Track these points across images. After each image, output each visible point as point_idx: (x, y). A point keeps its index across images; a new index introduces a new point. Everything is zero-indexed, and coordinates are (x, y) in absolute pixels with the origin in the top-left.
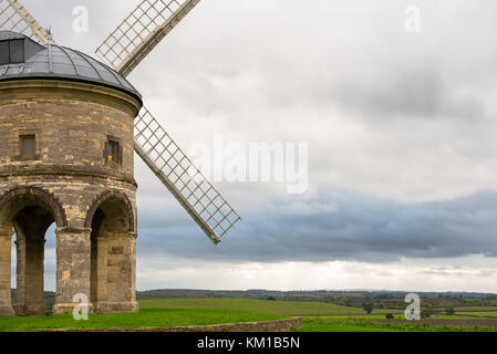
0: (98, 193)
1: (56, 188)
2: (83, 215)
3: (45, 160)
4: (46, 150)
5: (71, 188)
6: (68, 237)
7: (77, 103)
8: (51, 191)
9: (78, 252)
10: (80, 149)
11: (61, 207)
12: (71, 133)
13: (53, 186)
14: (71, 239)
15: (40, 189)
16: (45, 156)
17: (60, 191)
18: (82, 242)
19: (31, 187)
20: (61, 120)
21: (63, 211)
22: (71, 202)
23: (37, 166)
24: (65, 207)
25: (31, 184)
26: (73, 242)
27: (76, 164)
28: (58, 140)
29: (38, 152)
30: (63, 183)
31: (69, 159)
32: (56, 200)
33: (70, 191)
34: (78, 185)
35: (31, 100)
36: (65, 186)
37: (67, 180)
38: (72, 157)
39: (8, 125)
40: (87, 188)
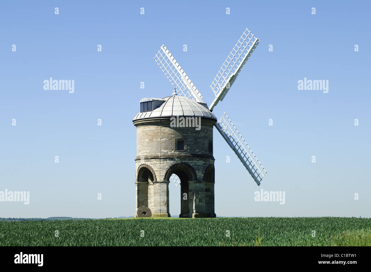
1: (193, 164)
2: (203, 175)
3: (189, 152)
4: (189, 147)
6: (198, 185)
8: (191, 165)
9: (201, 191)
10: (201, 147)
12: (198, 140)
13: (192, 163)
14: (199, 185)
15: (187, 164)
16: (188, 150)
17: (195, 165)
18: (202, 187)
19: (183, 163)
20: (194, 134)
21: (196, 173)
22: (199, 170)
24: (197, 172)
25: (183, 161)
26: (199, 187)
27: (200, 153)
28: (193, 143)
30: (196, 161)
32: (193, 169)
33: (199, 165)
34: (201, 162)
36: (196, 163)
37: (197, 160)
38: (198, 150)
39: (173, 136)
40: (204, 164)
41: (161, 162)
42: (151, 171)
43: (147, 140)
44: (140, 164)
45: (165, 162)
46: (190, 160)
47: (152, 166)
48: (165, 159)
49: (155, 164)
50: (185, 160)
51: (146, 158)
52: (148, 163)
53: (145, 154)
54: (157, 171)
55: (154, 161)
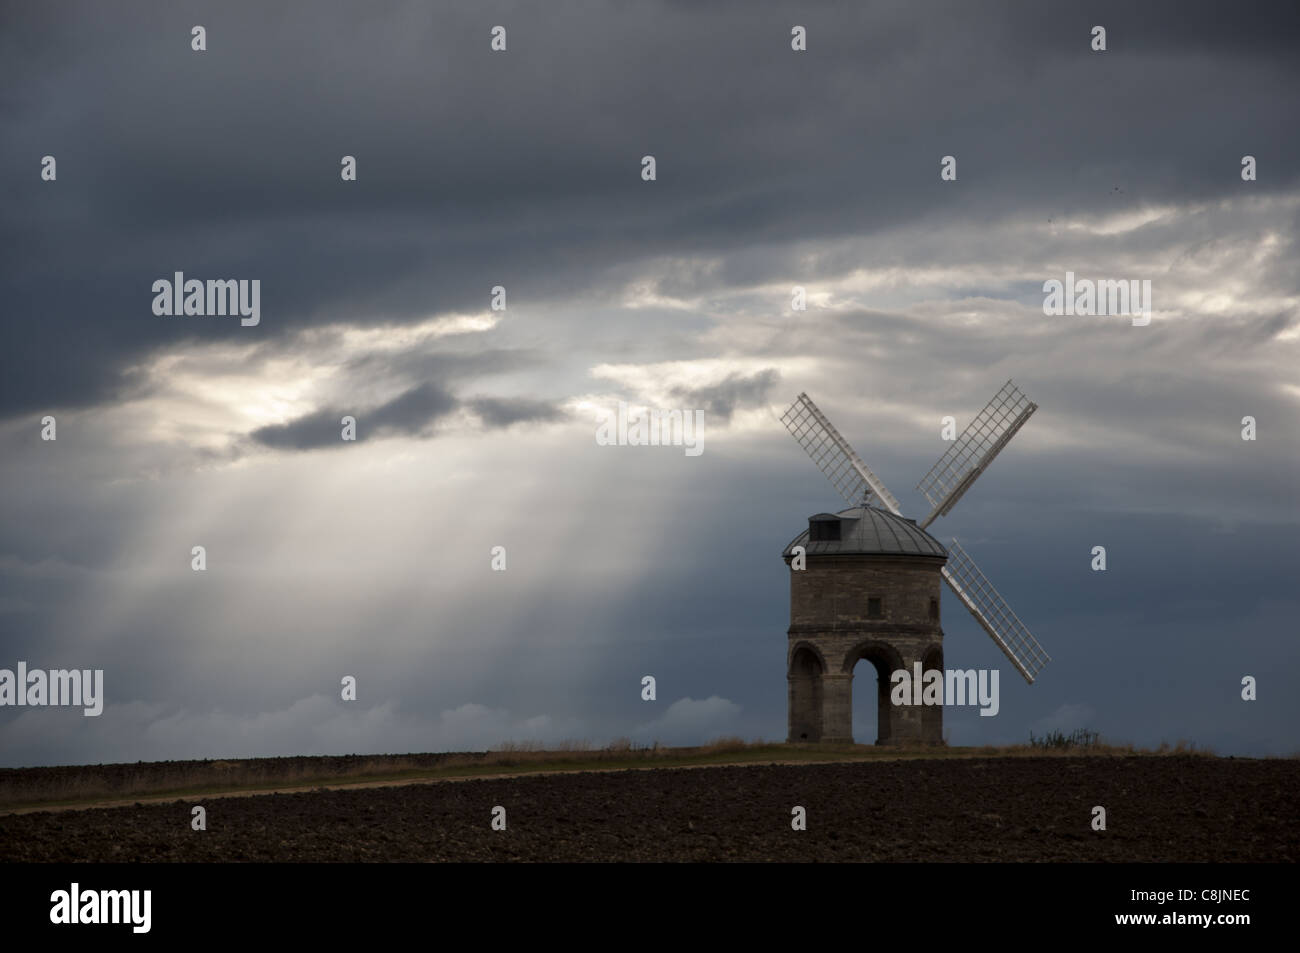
0: (926, 646)
1: (898, 643)
3: (889, 621)
4: (890, 612)
5: (907, 643)
7: (912, 572)
8: (894, 645)
10: (913, 611)
11: (901, 659)
12: (908, 597)
13: (896, 641)
15: (886, 644)
16: (889, 617)
17: (901, 646)
19: (880, 642)
20: (901, 587)
21: (903, 662)
23: (885, 624)
24: (905, 658)
25: (879, 639)
27: (911, 622)
28: (898, 603)
29: (883, 613)
30: (902, 639)
31: (908, 620)
32: (898, 653)
33: (908, 646)
34: (913, 641)
35: (876, 570)
36: (904, 642)
37: (905, 637)
38: (908, 618)
39: (860, 589)
40: (919, 643)
41: (837, 640)
42: (818, 655)
43: (811, 596)
44: (797, 640)
45: (844, 639)
46: (891, 636)
47: (820, 646)
48: (844, 634)
49: (825, 642)
50: (882, 636)
51: (810, 631)
52: (812, 640)
53: (807, 622)
54: (829, 656)
55: (822, 637)
